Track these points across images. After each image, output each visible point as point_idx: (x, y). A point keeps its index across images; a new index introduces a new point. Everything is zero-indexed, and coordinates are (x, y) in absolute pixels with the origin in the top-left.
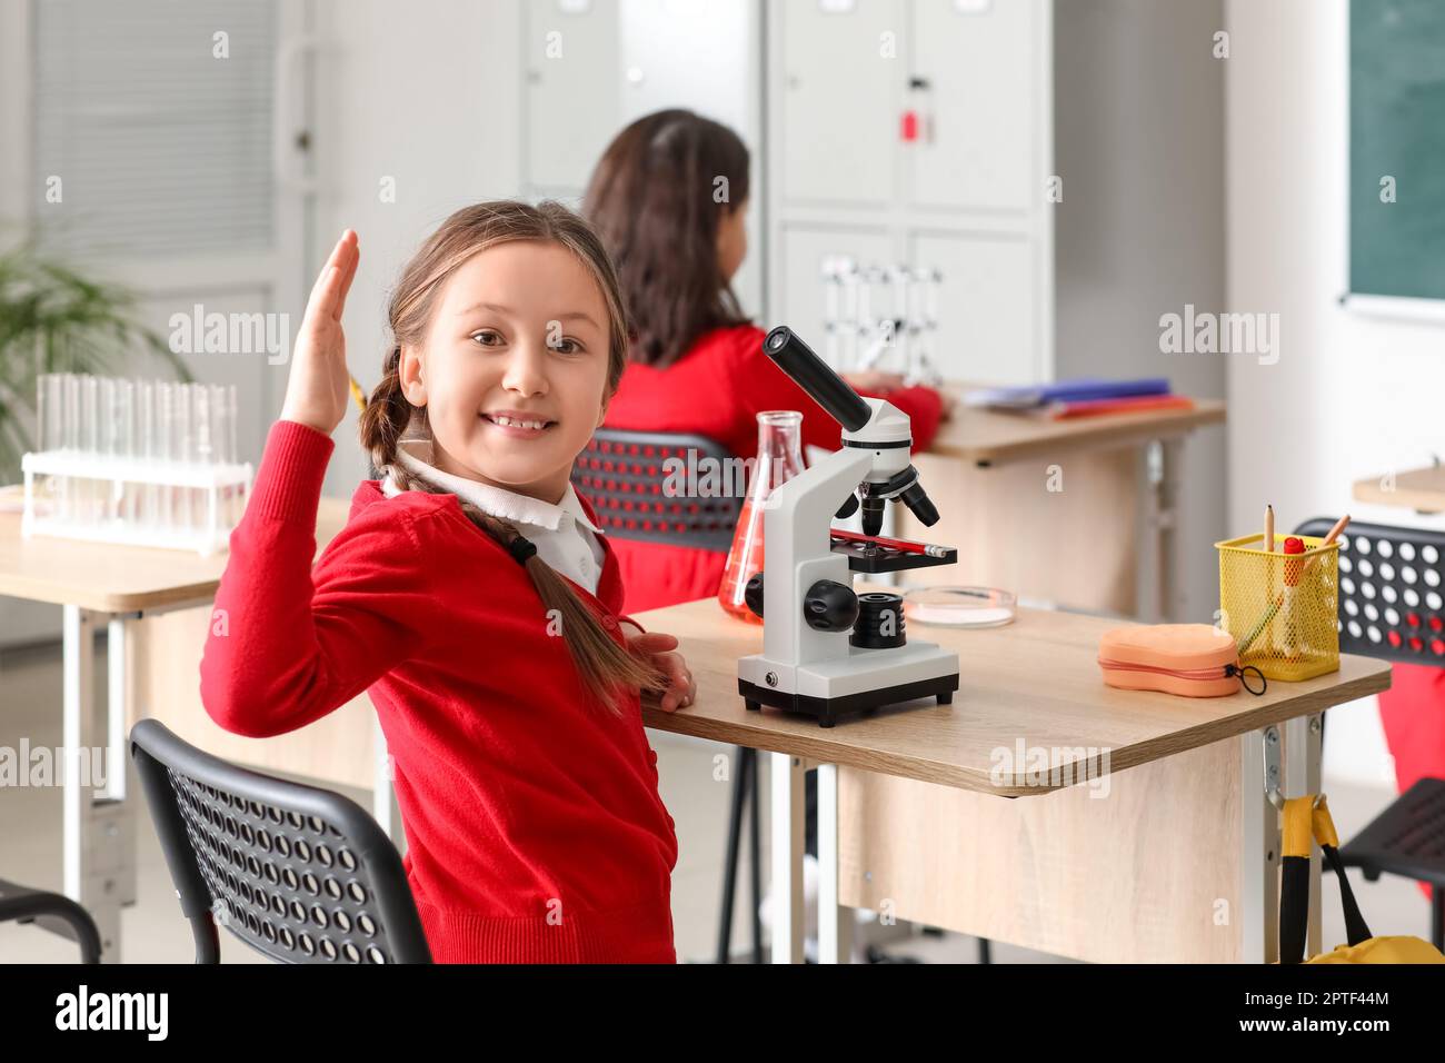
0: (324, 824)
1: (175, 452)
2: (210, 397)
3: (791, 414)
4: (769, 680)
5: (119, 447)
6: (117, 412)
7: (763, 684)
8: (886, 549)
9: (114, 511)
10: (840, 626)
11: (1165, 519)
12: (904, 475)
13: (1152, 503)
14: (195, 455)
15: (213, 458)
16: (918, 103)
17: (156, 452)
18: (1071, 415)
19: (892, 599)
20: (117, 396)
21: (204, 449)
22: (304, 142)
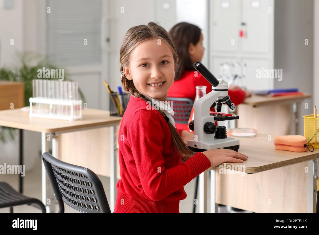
0: (84, 176)
1: (64, 98)
2: (72, 84)
3: (204, 86)
4: (195, 146)
5: (51, 97)
6: (51, 88)
7: (194, 147)
8: (223, 116)
9: (50, 111)
10: (212, 132)
11: (297, 121)
12: (227, 97)
13: (294, 117)
14: (68, 98)
15: (72, 99)
16: (243, 28)
17: (59, 98)
18: (275, 96)
19: (224, 127)
20: (51, 84)
21: (70, 96)
22: (108, 40)
